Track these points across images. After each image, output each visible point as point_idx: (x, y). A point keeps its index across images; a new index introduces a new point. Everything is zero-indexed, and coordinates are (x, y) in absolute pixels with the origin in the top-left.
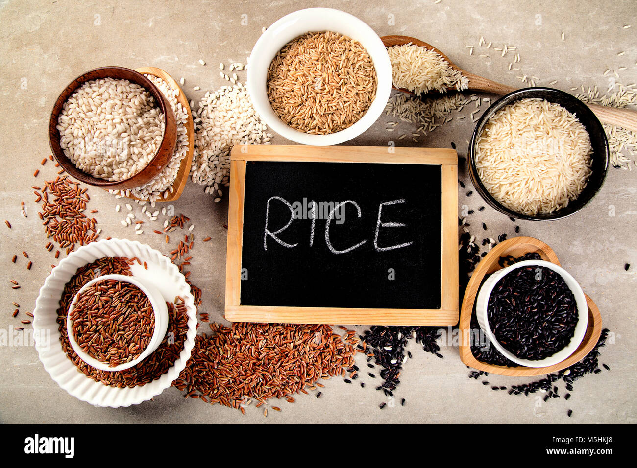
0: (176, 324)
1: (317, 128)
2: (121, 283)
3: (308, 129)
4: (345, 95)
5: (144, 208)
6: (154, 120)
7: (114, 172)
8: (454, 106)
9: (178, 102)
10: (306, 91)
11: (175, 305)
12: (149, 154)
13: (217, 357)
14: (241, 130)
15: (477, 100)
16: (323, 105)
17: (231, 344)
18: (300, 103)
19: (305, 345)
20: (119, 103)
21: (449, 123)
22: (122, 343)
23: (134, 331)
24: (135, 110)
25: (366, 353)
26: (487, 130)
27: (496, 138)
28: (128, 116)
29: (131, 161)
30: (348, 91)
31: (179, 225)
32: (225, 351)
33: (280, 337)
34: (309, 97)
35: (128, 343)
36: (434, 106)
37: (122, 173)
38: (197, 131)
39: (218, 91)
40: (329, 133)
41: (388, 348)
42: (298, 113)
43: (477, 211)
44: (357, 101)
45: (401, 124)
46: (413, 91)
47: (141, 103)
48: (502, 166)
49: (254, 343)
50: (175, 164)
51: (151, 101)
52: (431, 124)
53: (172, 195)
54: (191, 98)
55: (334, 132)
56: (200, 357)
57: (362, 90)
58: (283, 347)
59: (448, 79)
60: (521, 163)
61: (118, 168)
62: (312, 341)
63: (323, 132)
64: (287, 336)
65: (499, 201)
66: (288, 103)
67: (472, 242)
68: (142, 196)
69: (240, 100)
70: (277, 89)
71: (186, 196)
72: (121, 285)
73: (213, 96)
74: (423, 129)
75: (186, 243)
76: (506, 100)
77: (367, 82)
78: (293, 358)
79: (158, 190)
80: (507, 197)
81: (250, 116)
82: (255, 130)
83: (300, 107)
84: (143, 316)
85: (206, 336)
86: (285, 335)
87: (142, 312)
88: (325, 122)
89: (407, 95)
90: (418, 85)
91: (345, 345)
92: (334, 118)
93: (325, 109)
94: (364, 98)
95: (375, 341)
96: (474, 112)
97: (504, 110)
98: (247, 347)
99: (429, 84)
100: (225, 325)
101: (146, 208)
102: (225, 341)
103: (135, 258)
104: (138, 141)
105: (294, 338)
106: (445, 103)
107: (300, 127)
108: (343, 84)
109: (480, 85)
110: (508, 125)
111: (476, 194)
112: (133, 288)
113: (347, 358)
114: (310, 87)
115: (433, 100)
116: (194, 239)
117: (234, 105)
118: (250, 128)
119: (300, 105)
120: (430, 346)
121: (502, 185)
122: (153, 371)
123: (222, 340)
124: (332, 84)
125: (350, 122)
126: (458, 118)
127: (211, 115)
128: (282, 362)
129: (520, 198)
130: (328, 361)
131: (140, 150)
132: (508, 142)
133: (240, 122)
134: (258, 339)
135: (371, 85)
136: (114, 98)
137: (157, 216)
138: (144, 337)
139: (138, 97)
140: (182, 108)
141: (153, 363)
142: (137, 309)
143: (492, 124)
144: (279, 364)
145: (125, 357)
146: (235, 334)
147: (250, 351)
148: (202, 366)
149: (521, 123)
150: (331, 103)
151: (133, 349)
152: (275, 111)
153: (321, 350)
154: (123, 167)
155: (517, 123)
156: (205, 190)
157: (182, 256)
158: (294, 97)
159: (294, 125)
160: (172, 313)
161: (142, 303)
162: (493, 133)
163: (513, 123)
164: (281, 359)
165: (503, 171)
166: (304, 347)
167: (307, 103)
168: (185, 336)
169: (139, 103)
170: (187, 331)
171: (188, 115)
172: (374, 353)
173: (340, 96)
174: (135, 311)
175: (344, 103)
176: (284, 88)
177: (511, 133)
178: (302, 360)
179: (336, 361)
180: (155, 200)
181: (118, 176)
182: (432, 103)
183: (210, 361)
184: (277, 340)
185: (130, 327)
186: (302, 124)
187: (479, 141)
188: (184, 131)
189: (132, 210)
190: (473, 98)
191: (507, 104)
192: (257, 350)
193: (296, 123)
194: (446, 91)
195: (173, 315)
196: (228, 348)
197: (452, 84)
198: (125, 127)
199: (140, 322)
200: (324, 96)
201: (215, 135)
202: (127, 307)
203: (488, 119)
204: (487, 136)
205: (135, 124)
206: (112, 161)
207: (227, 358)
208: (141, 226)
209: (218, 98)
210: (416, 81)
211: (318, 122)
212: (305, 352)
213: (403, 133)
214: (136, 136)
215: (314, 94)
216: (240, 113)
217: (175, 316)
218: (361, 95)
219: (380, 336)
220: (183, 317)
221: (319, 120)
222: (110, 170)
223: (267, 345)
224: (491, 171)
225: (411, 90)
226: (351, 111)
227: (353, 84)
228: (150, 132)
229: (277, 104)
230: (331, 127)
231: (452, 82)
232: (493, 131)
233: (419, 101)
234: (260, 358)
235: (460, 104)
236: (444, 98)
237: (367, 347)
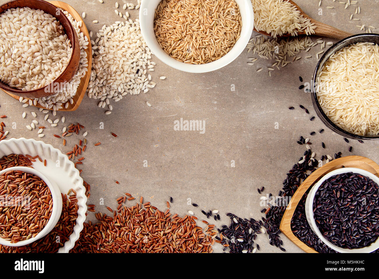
0: (68, 212)
1: (192, 59)
2: (27, 174)
3: (185, 59)
4: (216, 34)
5: (47, 116)
6: (62, 44)
7: (27, 83)
8: (303, 47)
9: (81, 32)
10: (185, 29)
11: (68, 197)
12: (56, 71)
13: (100, 241)
14: (130, 58)
15: (322, 43)
16: (198, 41)
17: (112, 230)
18: (180, 38)
19: (173, 234)
20: (35, 28)
21: (299, 60)
22: (24, 223)
23: (34, 213)
24: (47, 35)
25: (222, 243)
26: (327, 66)
27: (334, 73)
28: (42, 39)
29: (41, 76)
30: (219, 31)
31: (76, 131)
32: (107, 236)
33: (153, 227)
34: (187, 33)
35: (29, 223)
36: (286, 47)
37: (33, 85)
38: (94, 56)
39: (114, 25)
40: (202, 64)
41: (241, 240)
42: (178, 46)
43: (318, 133)
44: (225, 39)
45: (259, 60)
46: (270, 33)
47: (53, 30)
48: (339, 95)
49: (132, 230)
50: (76, 81)
51: (61, 29)
52: (283, 61)
53: (71, 106)
54: (90, 29)
55: (206, 63)
56: (86, 240)
57: (230, 31)
58: (155, 234)
59: (299, 25)
60: (353, 94)
61: (30, 80)
62: (179, 230)
63: (197, 62)
64: (158, 226)
65: (334, 123)
66: (170, 38)
67: (313, 158)
68: (47, 106)
69: (130, 33)
70: (162, 26)
71: (82, 109)
72: (27, 176)
73: (108, 29)
74: (277, 64)
75: (80, 146)
76: (343, 43)
77: (234, 25)
78: (163, 244)
79: (60, 101)
80: (341, 119)
81: (138, 47)
82: (141, 58)
83: (180, 41)
84: (43, 202)
85: (92, 223)
86: (157, 225)
87: (42, 199)
88: (199, 54)
89: (266, 37)
90: (274, 29)
91: (206, 236)
92: (206, 52)
93: (200, 44)
94: (231, 37)
95: (230, 234)
96: (319, 53)
97: (342, 51)
98: (126, 233)
99: (283, 29)
100: (108, 215)
101: (49, 117)
102: (107, 228)
103: (37, 156)
104: (48, 60)
105: (164, 228)
106: (295, 44)
107: (179, 57)
108: (215, 25)
109: (325, 31)
110: (345, 63)
111: (317, 119)
112: (36, 179)
113: (207, 246)
114: (189, 26)
115: (286, 41)
116: (87, 143)
117: (126, 37)
118: (138, 56)
119: (180, 40)
120: (275, 240)
121: (338, 110)
122: (45, 250)
123: (105, 227)
124: (206, 24)
125: (219, 55)
126: (306, 57)
127: (107, 44)
128: (154, 247)
129: (351, 121)
130: (191, 248)
131: (50, 67)
132: (344, 76)
133: (130, 51)
134: (135, 227)
135: (236, 27)
136: (31, 24)
137: (57, 123)
138: (43, 218)
139: (50, 25)
140: (84, 36)
141: (46, 244)
142: (38, 196)
143: (331, 62)
144: (151, 248)
145: (25, 235)
146: (116, 222)
147: (128, 236)
148: (87, 248)
149: (355, 61)
150: (204, 40)
151: (33, 228)
152: (160, 43)
153: (186, 239)
154: (35, 80)
155: (351, 62)
156: (98, 104)
157: (76, 157)
158: (175, 33)
159: (174, 56)
160: (65, 203)
161: (43, 191)
162: (332, 69)
163: (349, 61)
164: (153, 244)
165: (339, 99)
166: (172, 235)
167: (185, 39)
168: (75, 222)
169: (51, 29)
170: (77, 218)
171: (88, 43)
172: (229, 244)
173: (212, 34)
174: (36, 197)
175: (214, 40)
176: (168, 26)
177: (346, 70)
178: (170, 246)
179: (198, 248)
180: (58, 109)
181: (30, 87)
182: (285, 44)
183: (94, 244)
184: (150, 229)
185: (32, 210)
186: (181, 55)
187: (320, 75)
188: (84, 55)
189: (36, 117)
190: (319, 41)
191: (345, 46)
192: (133, 236)
193: (176, 54)
194: (297, 35)
195: (66, 205)
196: (110, 233)
197: (302, 29)
198: (39, 47)
199: (40, 206)
200: (199, 34)
201: (109, 60)
202: (30, 194)
203: (329, 58)
204: (327, 71)
205: (46, 46)
206: (26, 75)
207: (108, 242)
208: (43, 131)
209: (112, 31)
210: (273, 26)
211: (194, 54)
212: (173, 239)
213: (260, 67)
214: (47, 56)
215: (191, 32)
216: (130, 44)
217: (68, 205)
218: (228, 34)
219: (235, 230)
220: (74, 207)
221: (194, 53)
222: (24, 82)
223: (142, 232)
224: (329, 99)
225: (268, 32)
226: (220, 46)
227: (223, 26)
228: (58, 54)
229: (161, 38)
230: (204, 58)
231: (302, 28)
232: (332, 68)
233: (274, 42)
234: (136, 242)
235: (308, 46)
236: (295, 40)
237: (223, 239)
